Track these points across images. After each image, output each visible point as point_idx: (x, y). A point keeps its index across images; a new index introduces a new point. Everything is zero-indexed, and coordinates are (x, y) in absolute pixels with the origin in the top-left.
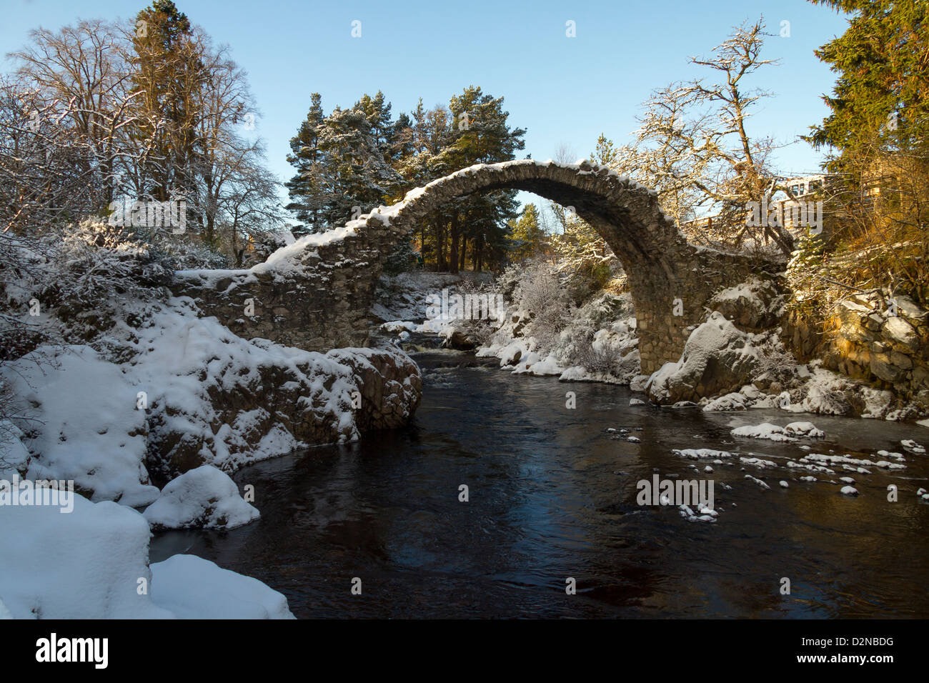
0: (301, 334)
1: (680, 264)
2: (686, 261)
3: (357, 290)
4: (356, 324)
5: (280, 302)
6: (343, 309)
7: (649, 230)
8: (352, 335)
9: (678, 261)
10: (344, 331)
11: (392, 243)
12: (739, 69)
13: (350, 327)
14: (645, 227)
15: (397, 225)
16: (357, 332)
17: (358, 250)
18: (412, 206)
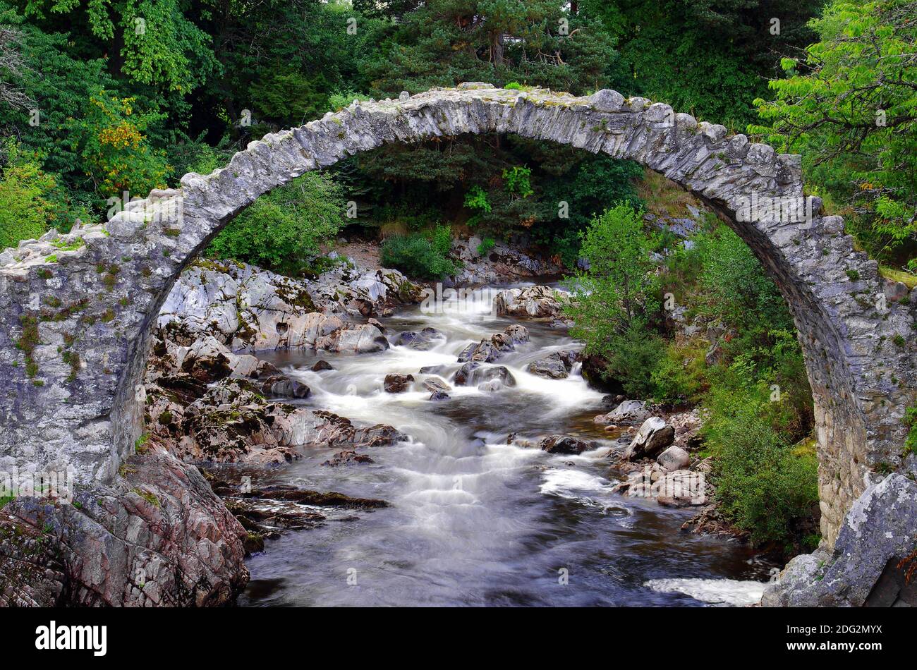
1: (853, 323)
3: (84, 365)
4: (82, 431)
6: (54, 402)
7: (775, 243)
8: (74, 454)
9: (853, 315)
10: (57, 445)
11: (159, 271)
13: (70, 436)
15: (169, 232)
16: (82, 449)
17: (89, 285)
18: (203, 194)
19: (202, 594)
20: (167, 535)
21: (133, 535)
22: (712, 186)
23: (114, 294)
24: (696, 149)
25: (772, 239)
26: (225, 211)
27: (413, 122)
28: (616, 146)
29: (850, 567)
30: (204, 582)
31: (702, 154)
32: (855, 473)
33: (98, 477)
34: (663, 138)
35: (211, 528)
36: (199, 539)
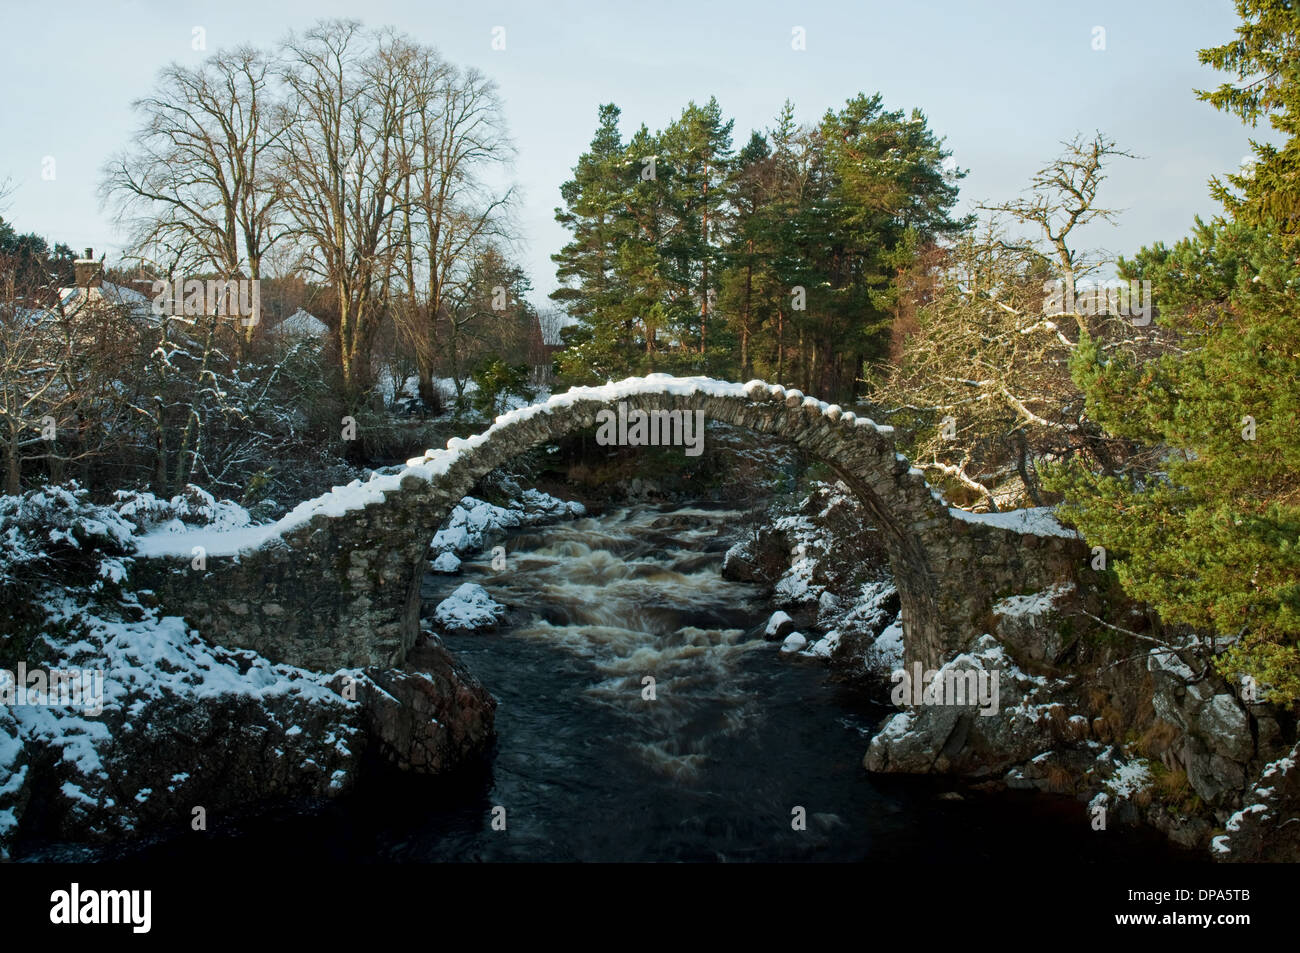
3: (382, 582)
4: (381, 630)
5: (273, 597)
6: (361, 609)
10: (363, 640)
13: (372, 634)
16: (382, 643)
17: (387, 524)
19: (466, 747)
21: (417, 705)
23: (405, 531)
24: (821, 426)
25: (874, 490)
29: (932, 723)
30: (467, 739)
31: (825, 430)
32: (933, 656)
33: (392, 663)
34: (798, 419)
35: (472, 700)
36: (463, 708)
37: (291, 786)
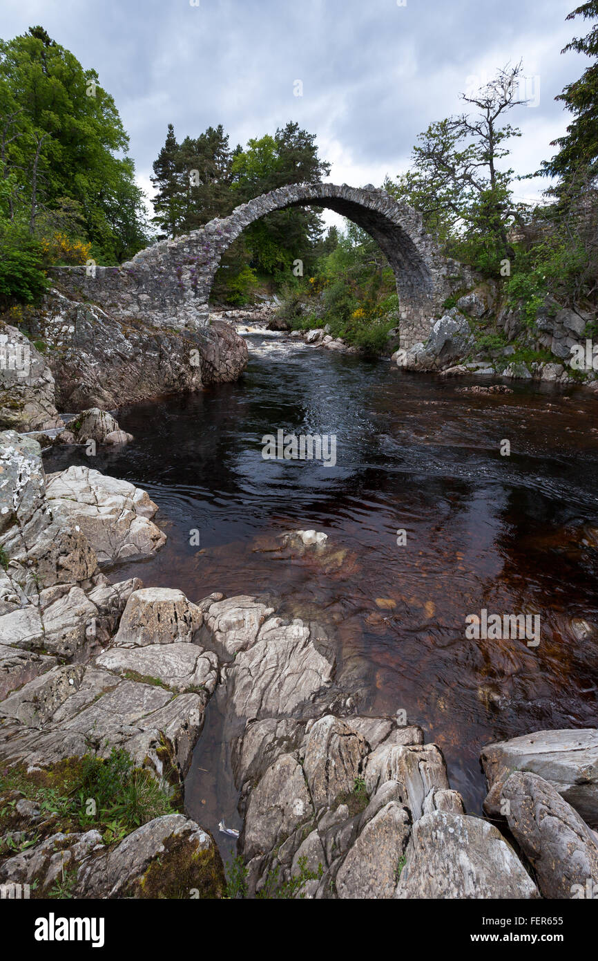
0: (161, 314)
1: (432, 270)
2: (437, 269)
3: (199, 282)
4: (200, 307)
5: (143, 290)
6: (189, 296)
8: (197, 316)
10: (191, 313)
12: (497, 108)
13: (195, 310)
14: (410, 240)
15: (228, 231)
16: (201, 314)
17: (199, 251)
18: (239, 216)
20: (230, 346)
21: (221, 344)
22: (399, 221)
23: (209, 255)
25: (413, 241)
26: (247, 223)
27: (311, 191)
28: (372, 205)
29: (435, 344)
30: (242, 360)
31: (396, 210)
32: (424, 321)
37: (174, 380)
